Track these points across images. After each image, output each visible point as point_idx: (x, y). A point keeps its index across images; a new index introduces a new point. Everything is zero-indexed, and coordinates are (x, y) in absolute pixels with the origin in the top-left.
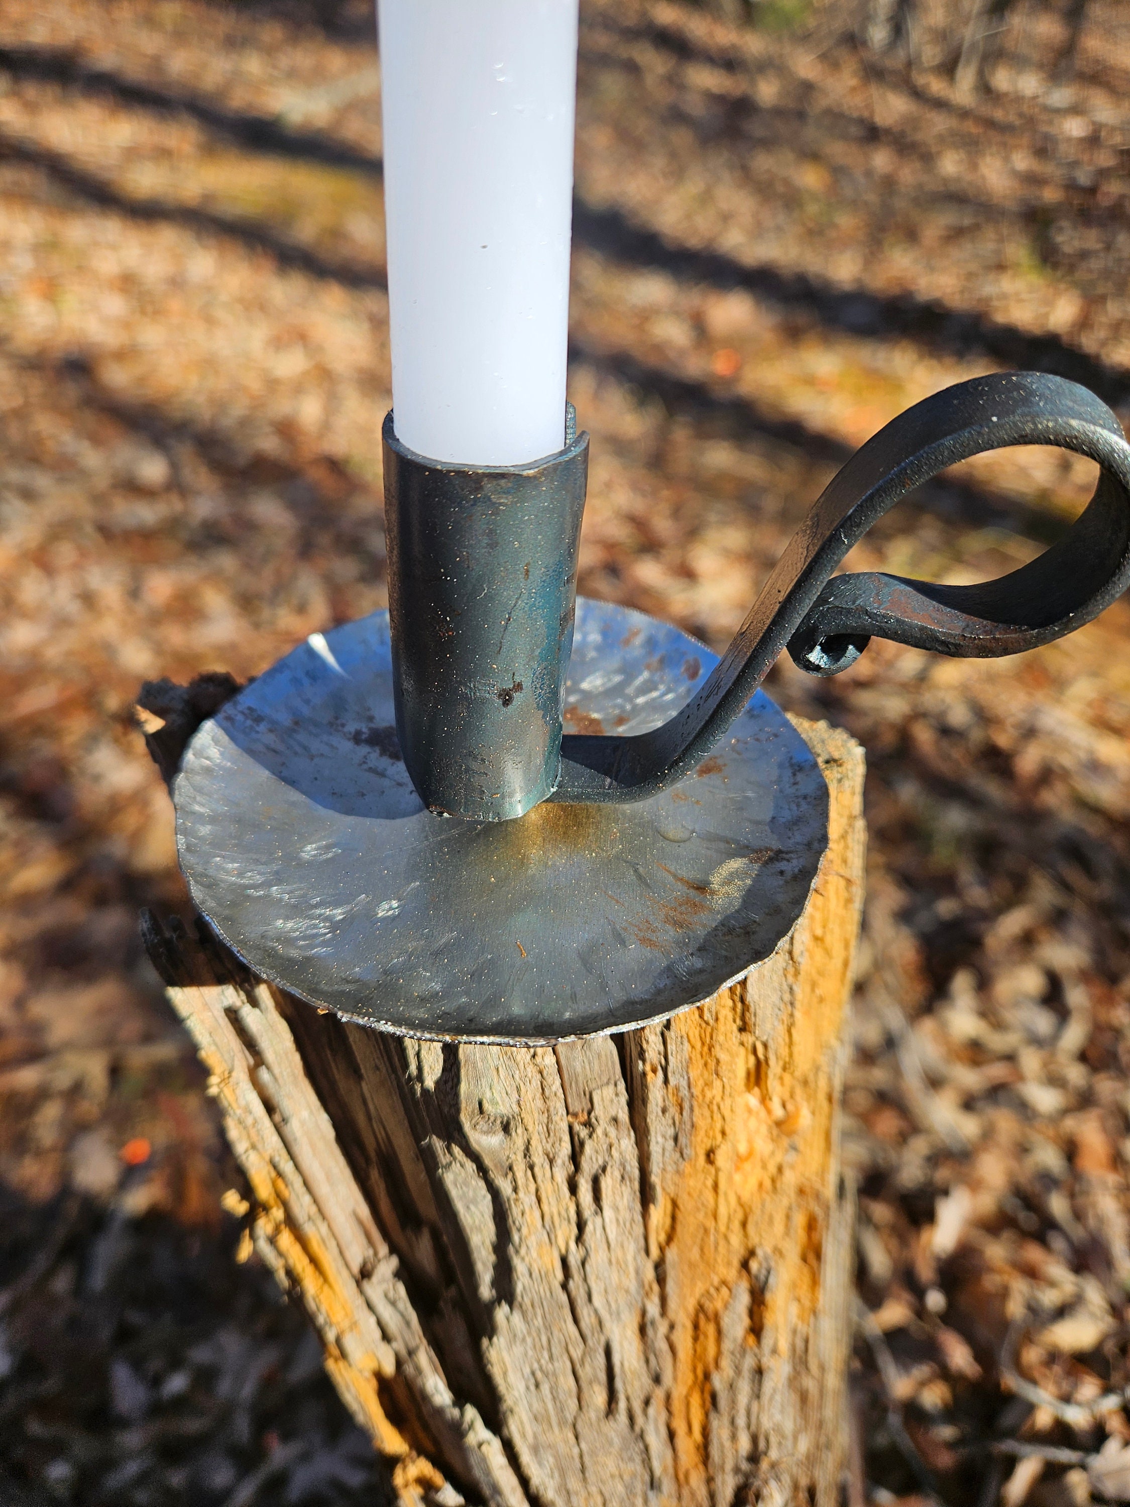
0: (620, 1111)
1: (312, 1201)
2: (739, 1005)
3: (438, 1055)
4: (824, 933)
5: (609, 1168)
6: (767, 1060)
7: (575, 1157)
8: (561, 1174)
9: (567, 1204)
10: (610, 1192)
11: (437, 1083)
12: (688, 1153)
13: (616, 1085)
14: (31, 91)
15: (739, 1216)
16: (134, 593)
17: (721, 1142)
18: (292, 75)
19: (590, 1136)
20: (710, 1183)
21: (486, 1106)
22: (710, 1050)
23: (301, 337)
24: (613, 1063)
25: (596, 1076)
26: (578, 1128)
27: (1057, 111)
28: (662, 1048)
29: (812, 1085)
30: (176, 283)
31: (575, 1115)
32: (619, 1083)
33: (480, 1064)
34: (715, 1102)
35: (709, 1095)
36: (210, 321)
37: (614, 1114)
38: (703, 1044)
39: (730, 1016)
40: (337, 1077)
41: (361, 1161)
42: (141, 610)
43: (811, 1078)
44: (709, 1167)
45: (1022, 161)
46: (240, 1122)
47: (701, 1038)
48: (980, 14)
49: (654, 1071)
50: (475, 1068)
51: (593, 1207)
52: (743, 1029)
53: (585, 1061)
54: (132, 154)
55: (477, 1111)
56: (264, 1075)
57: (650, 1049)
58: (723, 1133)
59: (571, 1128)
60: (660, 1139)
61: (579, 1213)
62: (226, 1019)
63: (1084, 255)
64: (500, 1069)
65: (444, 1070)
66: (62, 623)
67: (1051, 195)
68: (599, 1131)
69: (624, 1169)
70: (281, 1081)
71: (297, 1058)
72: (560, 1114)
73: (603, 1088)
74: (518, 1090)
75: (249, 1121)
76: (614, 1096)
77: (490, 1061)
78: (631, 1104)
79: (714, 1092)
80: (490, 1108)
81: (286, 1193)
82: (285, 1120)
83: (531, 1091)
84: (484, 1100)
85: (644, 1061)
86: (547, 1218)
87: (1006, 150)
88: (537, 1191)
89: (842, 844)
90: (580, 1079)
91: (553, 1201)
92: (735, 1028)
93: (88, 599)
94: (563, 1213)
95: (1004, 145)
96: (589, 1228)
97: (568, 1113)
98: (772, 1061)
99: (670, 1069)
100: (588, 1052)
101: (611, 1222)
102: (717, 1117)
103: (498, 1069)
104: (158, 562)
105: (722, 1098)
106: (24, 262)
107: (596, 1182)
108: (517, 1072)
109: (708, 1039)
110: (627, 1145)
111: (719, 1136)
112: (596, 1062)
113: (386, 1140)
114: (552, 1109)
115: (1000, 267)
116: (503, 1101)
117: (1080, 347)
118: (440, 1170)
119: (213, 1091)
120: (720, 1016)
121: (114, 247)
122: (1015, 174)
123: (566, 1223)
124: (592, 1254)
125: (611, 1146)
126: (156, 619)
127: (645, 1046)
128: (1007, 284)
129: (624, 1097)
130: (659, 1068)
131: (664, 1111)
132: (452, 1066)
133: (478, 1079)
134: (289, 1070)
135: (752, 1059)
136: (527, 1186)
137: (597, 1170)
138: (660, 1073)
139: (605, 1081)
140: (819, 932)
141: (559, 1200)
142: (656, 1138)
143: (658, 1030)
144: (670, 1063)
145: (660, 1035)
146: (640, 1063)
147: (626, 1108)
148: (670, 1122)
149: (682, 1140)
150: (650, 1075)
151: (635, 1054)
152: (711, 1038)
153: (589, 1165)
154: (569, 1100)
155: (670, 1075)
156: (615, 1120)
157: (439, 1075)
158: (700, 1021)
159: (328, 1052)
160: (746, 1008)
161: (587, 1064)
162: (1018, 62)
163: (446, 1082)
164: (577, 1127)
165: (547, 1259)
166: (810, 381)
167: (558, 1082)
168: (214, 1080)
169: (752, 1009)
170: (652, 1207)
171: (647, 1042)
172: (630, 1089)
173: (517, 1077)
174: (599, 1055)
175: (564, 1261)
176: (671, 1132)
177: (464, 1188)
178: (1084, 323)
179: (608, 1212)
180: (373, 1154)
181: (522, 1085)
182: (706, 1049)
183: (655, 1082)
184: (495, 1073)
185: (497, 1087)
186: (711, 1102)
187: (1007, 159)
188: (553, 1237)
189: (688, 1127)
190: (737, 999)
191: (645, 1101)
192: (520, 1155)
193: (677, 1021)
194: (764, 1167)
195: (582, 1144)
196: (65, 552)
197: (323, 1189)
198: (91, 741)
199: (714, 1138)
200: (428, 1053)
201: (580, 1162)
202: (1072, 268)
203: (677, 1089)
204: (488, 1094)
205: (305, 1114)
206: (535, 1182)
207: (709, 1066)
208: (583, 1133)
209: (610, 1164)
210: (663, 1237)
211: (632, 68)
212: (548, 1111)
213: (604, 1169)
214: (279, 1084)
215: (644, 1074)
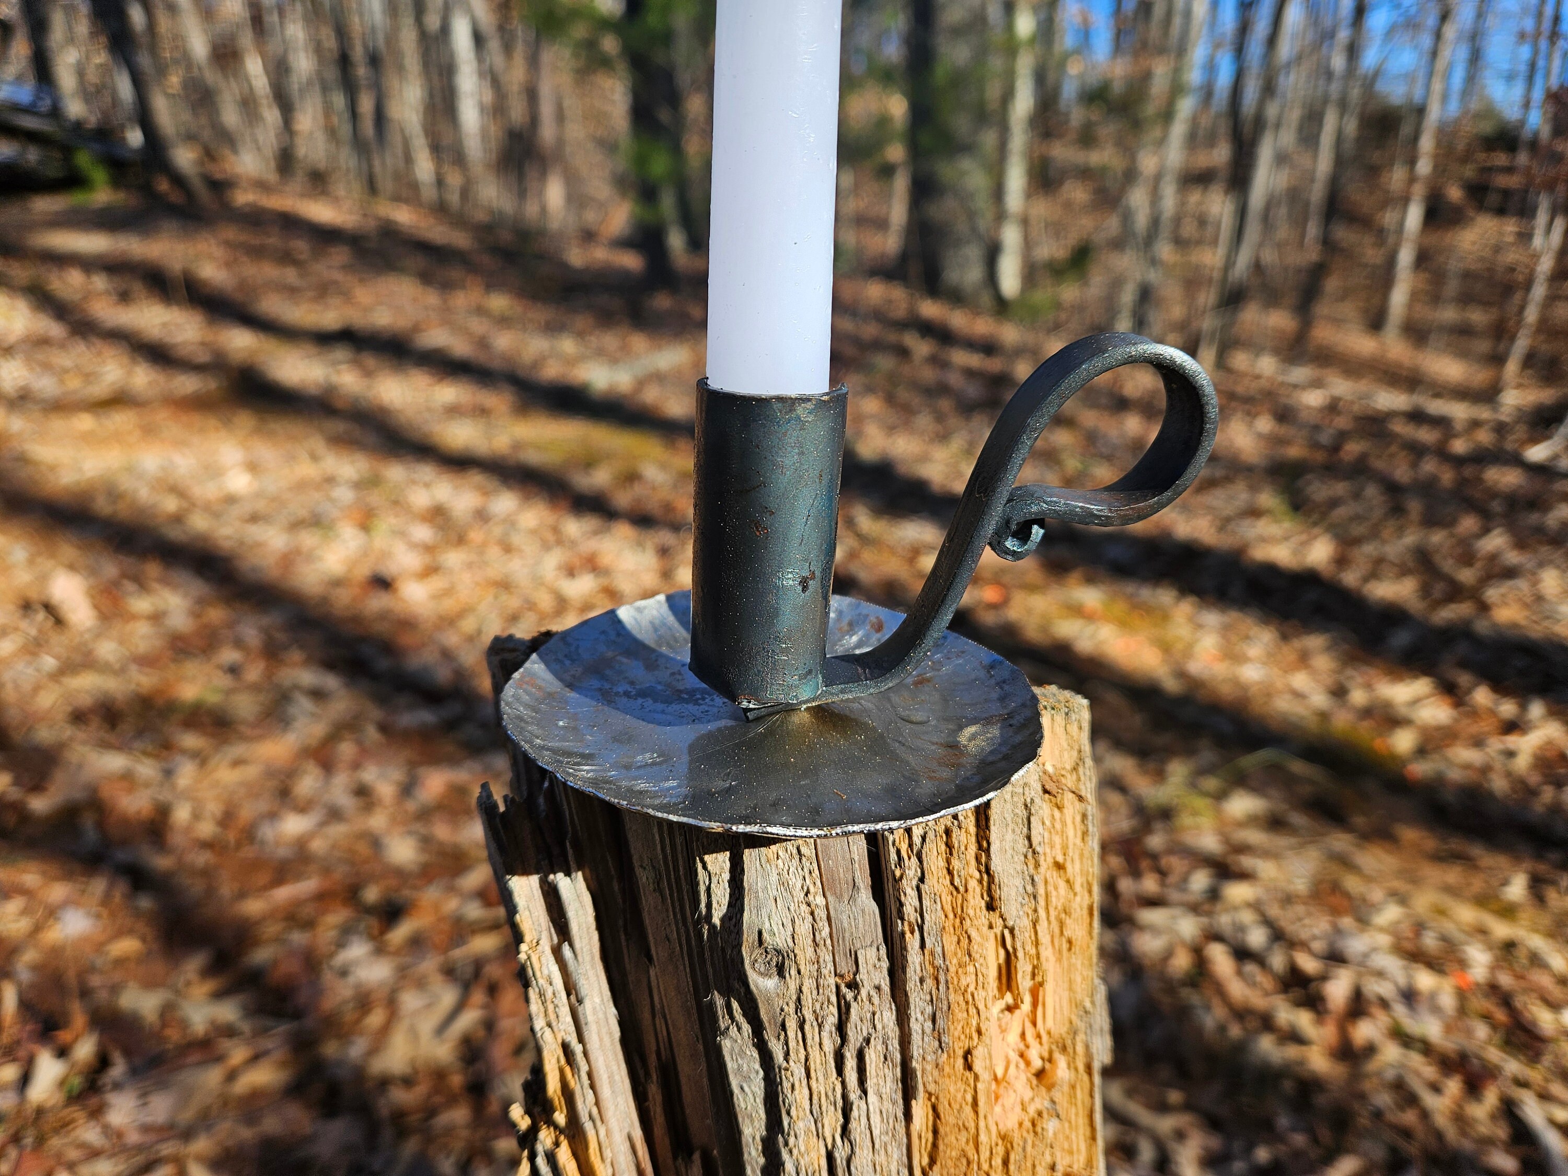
0: (882, 981)
1: (594, 1101)
2: (985, 877)
3: (725, 889)
4: (1065, 859)
5: (872, 1040)
6: (1015, 950)
7: (841, 1028)
8: (830, 1044)
9: (833, 1083)
10: (873, 1072)
11: (722, 920)
12: (947, 1040)
13: (878, 950)
14: (370, 361)
15: (1000, 1150)
16: (407, 790)
17: (978, 1044)
18: (600, 353)
19: (855, 999)
20: (969, 1098)
21: (765, 935)
22: (961, 923)
23: (592, 564)
24: (875, 923)
25: (860, 935)
26: (844, 991)
27: (1295, 386)
28: (917, 904)
29: (1070, 1050)
30: (482, 516)
31: (842, 976)
32: (881, 947)
33: (760, 894)
34: (969, 990)
35: (964, 982)
36: (508, 549)
37: (877, 983)
38: (955, 916)
39: (978, 890)
40: (628, 967)
41: (641, 1073)
42: (411, 806)
43: (1069, 1042)
44: (967, 1073)
45: (1265, 424)
46: (541, 995)
47: (953, 908)
48: (1213, 309)
49: (912, 932)
50: (757, 898)
51: (859, 1092)
52: (991, 907)
53: (851, 916)
54: (453, 411)
55: (756, 943)
56: (566, 949)
57: (907, 903)
58: (979, 1032)
59: (838, 987)
60: (919, 1015)
61: (845, 1097)
62: (540, 891)
63: (1334, 503)
64: (778, 899)
65: (730, 905)
66: (334, 814)
67: (1295, 452)
68: (864, 993)
69: (887, 1049)
70: (580, 958)
71: (595, 936)
72: (828, 968)
73: (867, 949)
74: (793, 921)
75: (549, 995)
76: (876, 961)
77: (770, 892)
78: (892, 973)
79: (968, 979)
80: (768, 937)
81: (572, 1083)
82: (580, 1001)
83: (804, 929)
84: (764, 931)
85: (902, 919)
86: (815, 1097)
87: (1251, 415)
88: (807, 1060)
89: (1075, 777)
90: (847, 935)
91: (821, 1079)
92: (983, 904)
93: (363, 792)
94: (830, 1094)
95: (1249, 413)
96: (855, 1113)
97: (836, 975)
98: (1020, 954)
99: (925, 928)
100: (853, 908)
101: (875, 1112)
102: (973, 1011)
103: (776, 900)
104: (435, 760)
105: (976, 989)
106: (344, 494)
107: (861, 1056)
108: (793, 904)
109: (959, 912)
110: (888, 1017)
111: (975, 1036)
112: (861, 920)
113: (666, 1039)
114: (821, 960)
115: (1254, 513)
116: (780, 933)
117: (1340, 581)
118: (718, 1038)
119: (522, 957)
120: (969, 887)
121: (427, 485)
122: (1260, 436)
123: (833, 1108)
124: (857, 1150)
125: (874, 1014)
126: (425, 814)
127: (903, 898)
128: (1263, 527)
129: (885, 964)
130: (916, 928)
131: (922, 980)
132: (736, 901)
133: (758, 909)
134: (588, 947)
135: (1002, 952)
136: (797, 1050)
137: (862, 1044)
138: (917, 934)
139: (869, 943)
140: (1060, 859)
141: (826, 1076)
142: (915, 1014)
143: (914, 883)
144: (926, 922)
145: (915, 889)
146: (899, 922)
147: (888, 979)
148: (928, 998)
149: (940, 1022)
150: (908, 935)
151: (894, 913)
152: (962, 911)
153: (855, 1039)
154: (837, 959)
155: (926, 935)
156: (878, 988)
157: (725, 911)
158: (951, 888)
159: (623, 937)
160: (991, 880)
161: (852, 920)
162: (1257, 349)
163: (730, 919)
164: (844, 989)
165: (814, 1155)
166: (1077, 611)
167: (827, 929)
168: (524, 947)
169: (996, 880)
170: (914, 1103)
171: (905, 894)
172: (891, 956)
173: (792, 909)
174: (863, 911)
175: (830, 1157)
176: (929, 1010)
177: (740, 1061)
178: (1341, 561)
179: (872, 1097)
180: (652, 1060)
181: (796, 917)
182: (958, 920)
183: (913, 942)
184: (773, 901)
185: (776, 919)
186: (966, 991)
187: (1250, 425)
188: (820, 1125)
189: (945, 1008)
190: (983, 868)
191: (904, 969)
192: (791, 1009)
193: (931, 875)
194: (1024, 1109)
195: (848, 1006)
196: (346, 749)
197: (605, 1091)
198: (346, 933)
199: (971, 1038)
200: (716, 886)
201: (846, 1034)
202: (1324, 515)
203: (932, 953)
204: (767, 925)
205: (597, 1000)
206: (805, 1049)
207: (961, 944)
208: (849, 995)
209: (874, 1035)
210: (925, 1161)
211: (903, 353)
212: (818, 962)
213: (868, 1041)
214: (578, 961)
215: (903, 934)
